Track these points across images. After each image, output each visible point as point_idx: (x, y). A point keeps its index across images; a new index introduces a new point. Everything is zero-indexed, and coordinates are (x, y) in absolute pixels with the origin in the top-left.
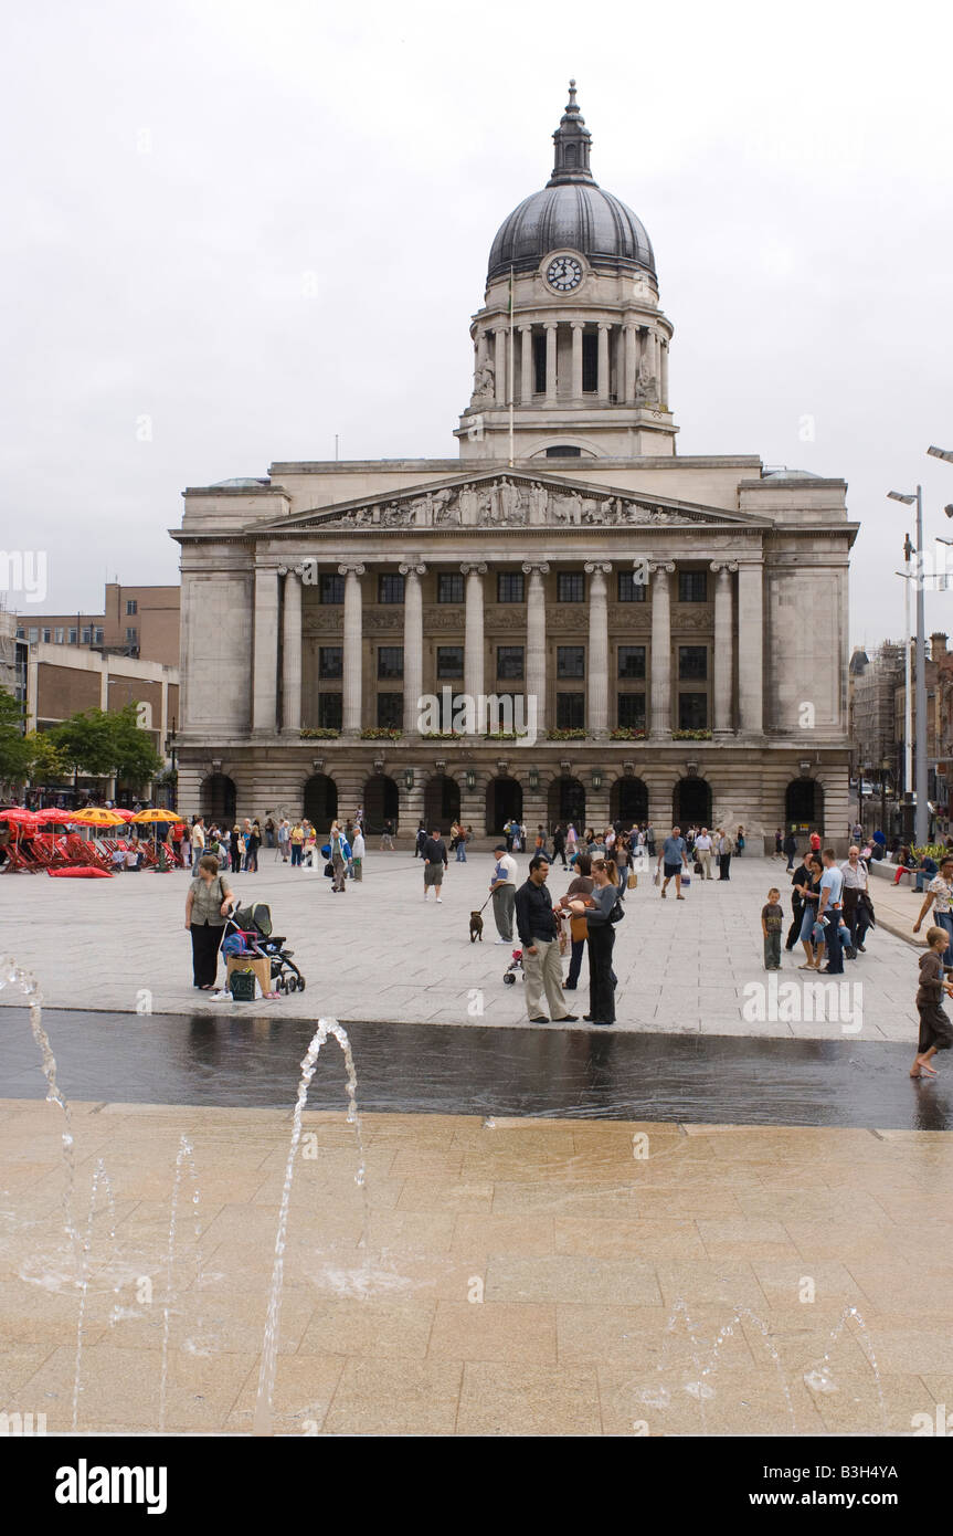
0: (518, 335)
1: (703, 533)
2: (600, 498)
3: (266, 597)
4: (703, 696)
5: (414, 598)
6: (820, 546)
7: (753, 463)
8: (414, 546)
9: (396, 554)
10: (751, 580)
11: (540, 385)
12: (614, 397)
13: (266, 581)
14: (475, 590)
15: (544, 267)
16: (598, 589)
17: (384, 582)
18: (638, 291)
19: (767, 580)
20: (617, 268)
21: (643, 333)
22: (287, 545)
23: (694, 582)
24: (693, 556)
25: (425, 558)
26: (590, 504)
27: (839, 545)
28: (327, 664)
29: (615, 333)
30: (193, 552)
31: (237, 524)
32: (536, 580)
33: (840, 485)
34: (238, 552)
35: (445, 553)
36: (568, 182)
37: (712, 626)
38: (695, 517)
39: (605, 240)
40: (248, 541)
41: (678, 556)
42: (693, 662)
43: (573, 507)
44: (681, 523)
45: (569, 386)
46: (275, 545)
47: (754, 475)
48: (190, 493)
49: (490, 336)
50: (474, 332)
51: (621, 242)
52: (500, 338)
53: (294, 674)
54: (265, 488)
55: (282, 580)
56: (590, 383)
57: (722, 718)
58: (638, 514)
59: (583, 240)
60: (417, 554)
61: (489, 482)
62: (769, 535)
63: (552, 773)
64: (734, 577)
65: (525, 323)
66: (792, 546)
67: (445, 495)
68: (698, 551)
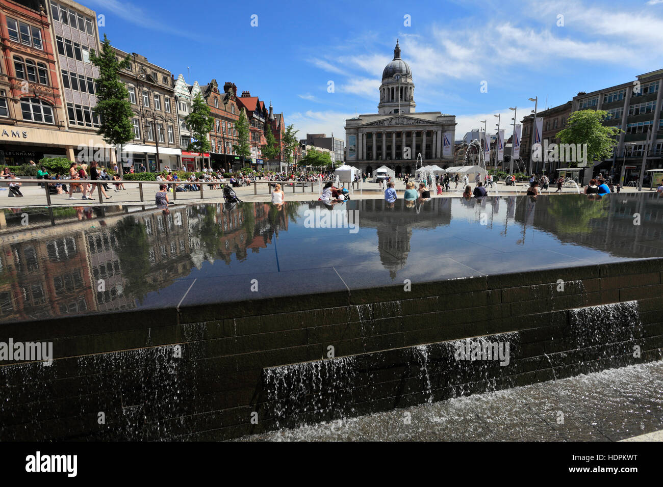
0: (389, 89)
1: (432, 125)
2: (416, 120)
3: (360, 138)
4: (430, 152)
5: (384, 137)
6: (451, 127)
7: (440, 113)
8: (384, 129)
9: (382, 130)
10: (439, 133)
11: (393, 98)
12: (405, 100)
13: (360, 135)
14: (394, 136)
15: (394, 76)
16: (414, 135)
17: (379, 135)
18: (409, 81)
19: (442, 133)
20: (406, 76)
21: (411, 88)
22: (364, 129)
23: (429, 134)
24: (430, 129)
25: (387, 130)
26: (413, 121)
27: (453, 127)
28: (369, 148)
29: (406, 88)
30: (347, 130)
31: (356, 125)
32: (404, 134)
33: (455, 116)
34: (355, 130)
35: (389, 130)
36: (397, 59)
37: (432, 141)
38: (431, 123)
39: (404, 72)
40: (358, 129)
41: (428, 129)
42: (429, 147)
43: (411, 122)
44: (429, 124)
45: (398, 98)
46: (362, 129)
47: (439, 115)
48: (347, 120)
49: (384, 89)
50: (380, 88)
51: (407, 71)
52: (386, 90)
53: (365, 150)
54: (359, 119)
55: (363, 135)
56: (401, 97)
57: (434, 156)
58: (422, 122)
59: (401, 71)
60: (385, 130)
61: (397, 118)
62: (443, 126)
63: (406, 165)
64: (437, 132)
65: (390, 87)
66: (446, 127)
67: (390, 120)
68: (431, 129)
